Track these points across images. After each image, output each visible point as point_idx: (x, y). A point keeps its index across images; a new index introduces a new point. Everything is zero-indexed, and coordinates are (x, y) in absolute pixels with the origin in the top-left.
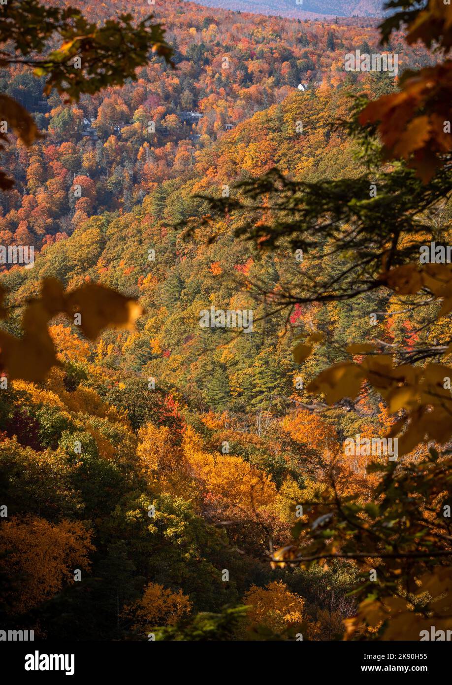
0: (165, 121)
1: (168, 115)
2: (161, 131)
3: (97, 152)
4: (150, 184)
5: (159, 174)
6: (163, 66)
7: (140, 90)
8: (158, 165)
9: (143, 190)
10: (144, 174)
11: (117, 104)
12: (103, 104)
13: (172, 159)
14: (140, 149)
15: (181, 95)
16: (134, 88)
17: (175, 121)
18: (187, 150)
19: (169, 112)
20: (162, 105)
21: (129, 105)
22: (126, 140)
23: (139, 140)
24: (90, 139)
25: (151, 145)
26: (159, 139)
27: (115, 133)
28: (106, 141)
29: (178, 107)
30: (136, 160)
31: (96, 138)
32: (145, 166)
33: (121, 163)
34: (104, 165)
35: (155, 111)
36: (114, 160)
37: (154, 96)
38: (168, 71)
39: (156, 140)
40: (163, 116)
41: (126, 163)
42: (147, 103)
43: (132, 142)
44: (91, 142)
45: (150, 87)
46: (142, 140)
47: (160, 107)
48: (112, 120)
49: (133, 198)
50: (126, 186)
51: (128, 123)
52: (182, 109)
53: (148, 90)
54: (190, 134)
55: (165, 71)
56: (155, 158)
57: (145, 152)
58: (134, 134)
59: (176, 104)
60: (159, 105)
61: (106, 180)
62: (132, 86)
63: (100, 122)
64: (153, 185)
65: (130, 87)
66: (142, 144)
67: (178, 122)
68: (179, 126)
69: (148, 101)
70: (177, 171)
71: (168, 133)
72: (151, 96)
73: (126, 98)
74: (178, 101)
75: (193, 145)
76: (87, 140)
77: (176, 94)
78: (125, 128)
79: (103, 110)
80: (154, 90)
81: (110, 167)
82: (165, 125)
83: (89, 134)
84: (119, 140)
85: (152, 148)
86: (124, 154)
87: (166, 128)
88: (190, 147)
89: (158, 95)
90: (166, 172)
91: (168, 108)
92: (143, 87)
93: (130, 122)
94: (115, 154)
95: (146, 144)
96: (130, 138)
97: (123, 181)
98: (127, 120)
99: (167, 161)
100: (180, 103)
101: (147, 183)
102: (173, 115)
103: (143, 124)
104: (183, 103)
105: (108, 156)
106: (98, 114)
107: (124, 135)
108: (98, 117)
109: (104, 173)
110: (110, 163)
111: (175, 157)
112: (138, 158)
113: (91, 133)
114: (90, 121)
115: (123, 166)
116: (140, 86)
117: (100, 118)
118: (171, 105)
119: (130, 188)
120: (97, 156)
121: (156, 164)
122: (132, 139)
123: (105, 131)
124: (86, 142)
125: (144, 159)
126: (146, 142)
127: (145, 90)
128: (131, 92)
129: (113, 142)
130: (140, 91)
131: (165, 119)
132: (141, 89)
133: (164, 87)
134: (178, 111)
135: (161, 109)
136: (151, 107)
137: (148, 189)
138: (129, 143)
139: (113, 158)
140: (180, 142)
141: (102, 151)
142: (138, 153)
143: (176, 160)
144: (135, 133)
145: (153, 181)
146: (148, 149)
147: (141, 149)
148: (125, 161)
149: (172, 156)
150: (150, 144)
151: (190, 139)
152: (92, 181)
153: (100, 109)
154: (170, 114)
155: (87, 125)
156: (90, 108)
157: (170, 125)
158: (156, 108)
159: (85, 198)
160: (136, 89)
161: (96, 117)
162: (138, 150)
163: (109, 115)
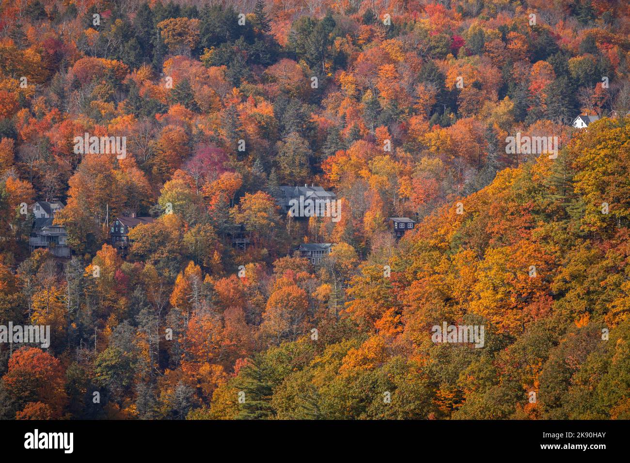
0: (240, 211)
1: (247, 195)
2: (229, 235)
3: (69, 287)
4: (205, 368)
5: (227, 342)
6: (230, 72)
7: (175, 131)
8: (223, 319)
9: (185, 383)
10: (189, 344)
11: (117, 168)
12: (81, 166)
13: (258, 305)
14: (178, 281)
15: (279, 143)
16: (160, 125)
17: (265, 210)
18: (297, 281)
19: (249, 186)
20: (233, 170)
21: (147, 170)
22: (142, 258)
23: (175, 258)
24: (49, 256)
25: (206, 270)
26: (225, 254)
27: (113, 239)
28: (89, 262)
29: (273, 175)
30: (167, 308)
31: (65, 252)
32: (189, 324)
33: (130, 316)
34: (86, 321)
35: (214, 183)
36: (110, 308)
37: (212, 146)
38: (245, 85)
39: (216, 256)
40: (235, 197)
41: (142, 316)
42: (193, 166)
43: (156, 263)
44: (51, 263)
45: (200, 124)
46: (182, 257)
47: (226, 173)
48: (104, 207)
49: (160, 404)
50: (143, 374)
51: (147, 215)
52: (282, 181)
53: (195, 131)
54: (302, 241)
55: (237, 84)
56: (216, 303)
57: (190, 287)
58: (162, 243)
59: (267, 168)
60: (223, 170)
61: (92, 359)
62: (155, 123)
63: (76, 211)
64: (211, 372)
65: (148, 125)
66: (180, 268)
67: (272, 210)
68: (277, 223)
69: (195, 159)
70: (269, 336)
71: (247, 240)
72: (201, 146)
73: (138, 152)
74: (271, 159)
75: (312, 270)
76: (42, 259)
77: (266, 143)
78: (138, 227)
79: (82, 183)
80: (212, 133)
81: (102, 327)
82: (238, 218)
83: (46, 243)
84: (124, 258)
85: (208, 279)
86: (137, 293)
87: (242, 228)
88: (304, 274)
89: (220, 143)
90: (244, 338)
91: (246, 177)
92: (182, 124)
93: (151, 212)
94: (113, 292)
95: (191, 269)
96: (150, 252)
97: (135, 361)
98: (141, 206)
99: (245, 309)
100: (276, 164)
101: (195, 367)
102: (259, 194)
103: (183, 217)
104: (283, 165)
105: (95, 298)
106: (70, 192)
107: (135, 246)
108: (69, 201)
109: (85, 340)
110: (101, 316)
111: (266, 300)
112: (173, 301)
113: (52, 239)
114: (48, 210)
115: (136, 325)
116: (175, 123)
117: (74, 201)
118: (253, 170)
119: (152, 380)
120: (68, 298)
121: (218, 317)
122: (156, 256)
123: (88, 236)
124: (39, 262)
125: (187, 304)
126: (192, 262)
127: (189, 133)
128: (153, 137)
129: (108, 262)
130: (174, 135)
131: (240, 208)
132: (178, 128)
133: (234, 125)
134: (272, 185)
135: (229, 179)
136: (203, 176)
137: (199, 381)
138: (149, 266)
139: (107, 303)
140: (279, 263)
141: (81, 286)
142: (171, 291)
143: (268, 308)
144: (163, 238)
145: (211, 361)
146: (196, 279)
147: (179, 279)
148: (138, 311)
149: (260, 297)
150: (202, 267)
151: (304, 254)
152: (55, 361)
153: (74, 180)
154: (253, 191)
155: (43, 220)
156: (50, 178)
157: (253, 219)
158: (218, 177)
159: (39, 405)
160: (165, 129)
161: (63, 200)
162: (171, 283)
163: (97, 194)
